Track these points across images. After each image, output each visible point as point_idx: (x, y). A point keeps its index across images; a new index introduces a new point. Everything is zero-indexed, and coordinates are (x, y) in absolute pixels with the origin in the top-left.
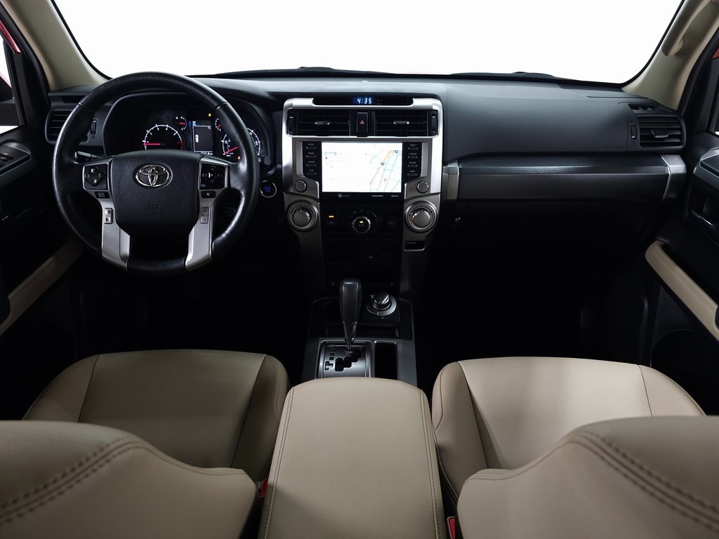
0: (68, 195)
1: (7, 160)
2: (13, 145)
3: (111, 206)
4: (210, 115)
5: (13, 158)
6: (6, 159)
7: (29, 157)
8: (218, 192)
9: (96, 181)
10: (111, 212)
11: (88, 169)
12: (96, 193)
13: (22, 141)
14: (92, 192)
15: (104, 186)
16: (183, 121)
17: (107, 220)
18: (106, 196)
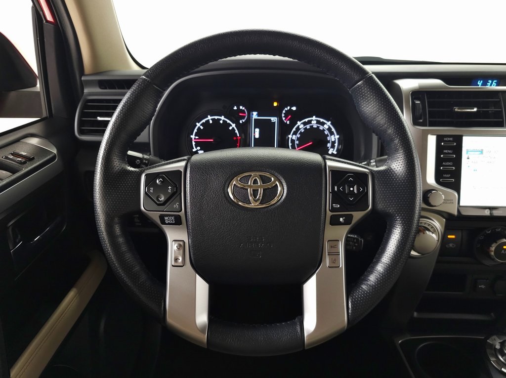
0: (116, 220)
1: (24, 163)
2: (34, 141)
3: (184, 236)
4: (275, 104)
5: (33, 158)
6: (24, 160)
7: (53, 158)
8: (357, 215)
9: (163, 199)
10: (182, 246)
11: (151, 179)
12: (162, 218)
13: (46, 136)
14: (155, 216)
15: (176, 206)
16: (243, 112)
17: (176, 260)
18: (178, 221)
